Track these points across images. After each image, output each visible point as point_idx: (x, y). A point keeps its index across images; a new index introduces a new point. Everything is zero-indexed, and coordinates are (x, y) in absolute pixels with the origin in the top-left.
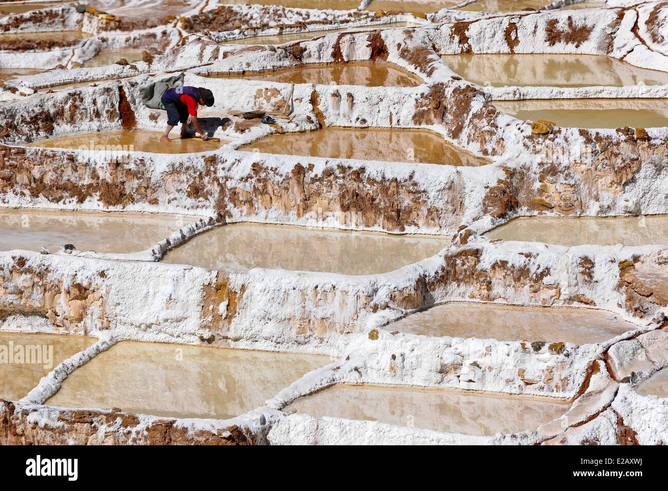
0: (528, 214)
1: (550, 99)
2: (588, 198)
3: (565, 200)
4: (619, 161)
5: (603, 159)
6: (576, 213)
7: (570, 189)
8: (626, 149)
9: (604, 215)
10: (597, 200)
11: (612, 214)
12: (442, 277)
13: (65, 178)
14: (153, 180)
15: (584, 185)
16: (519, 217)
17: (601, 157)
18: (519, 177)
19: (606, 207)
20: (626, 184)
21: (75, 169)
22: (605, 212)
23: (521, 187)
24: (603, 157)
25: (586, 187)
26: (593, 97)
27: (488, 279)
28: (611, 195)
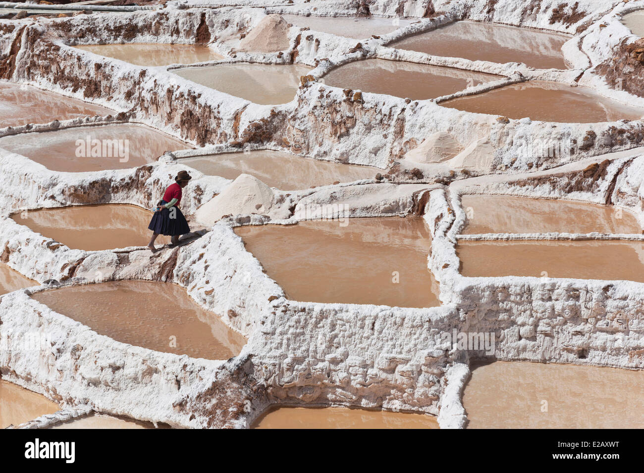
0: (273, 148)
1: (419, 63)
2: (314, 143)
3: (295, 142)
4: (339, 116)
5: (327, 113)
6: (303, 153)
7: (300, 133)
8: (345, 109)
9: (320, 158)
10: (321, 145)
11: (327, 159)
12: (128, 184)
13: (75, 73)
14: (113, 84)
15: (313, 132)
16: (266, 149)
17: (326, 111)
18: (281, 118)
19: (323, 152)
20: (341, 136)
21: (80, 67)
22: (322, 156)
23: (280, 126)
24: (328, 111)
25: (314, 134)
26: (450, 66)
27: (149, 191)
28: (331, 143)
